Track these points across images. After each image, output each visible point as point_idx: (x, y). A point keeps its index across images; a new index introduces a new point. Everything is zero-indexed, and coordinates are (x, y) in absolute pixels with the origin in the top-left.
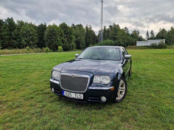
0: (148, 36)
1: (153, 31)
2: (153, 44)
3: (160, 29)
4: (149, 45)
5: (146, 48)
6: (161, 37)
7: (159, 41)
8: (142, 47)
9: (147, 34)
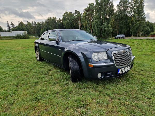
0: (9, 27)
1: (13, 23)
2: (18, 35)
3: (19, 22)
4: (14, 36)
5: (12, 38)
6: (21, 29)
7: (23, 33)
8: (7, 37)
9: (8, 25)
